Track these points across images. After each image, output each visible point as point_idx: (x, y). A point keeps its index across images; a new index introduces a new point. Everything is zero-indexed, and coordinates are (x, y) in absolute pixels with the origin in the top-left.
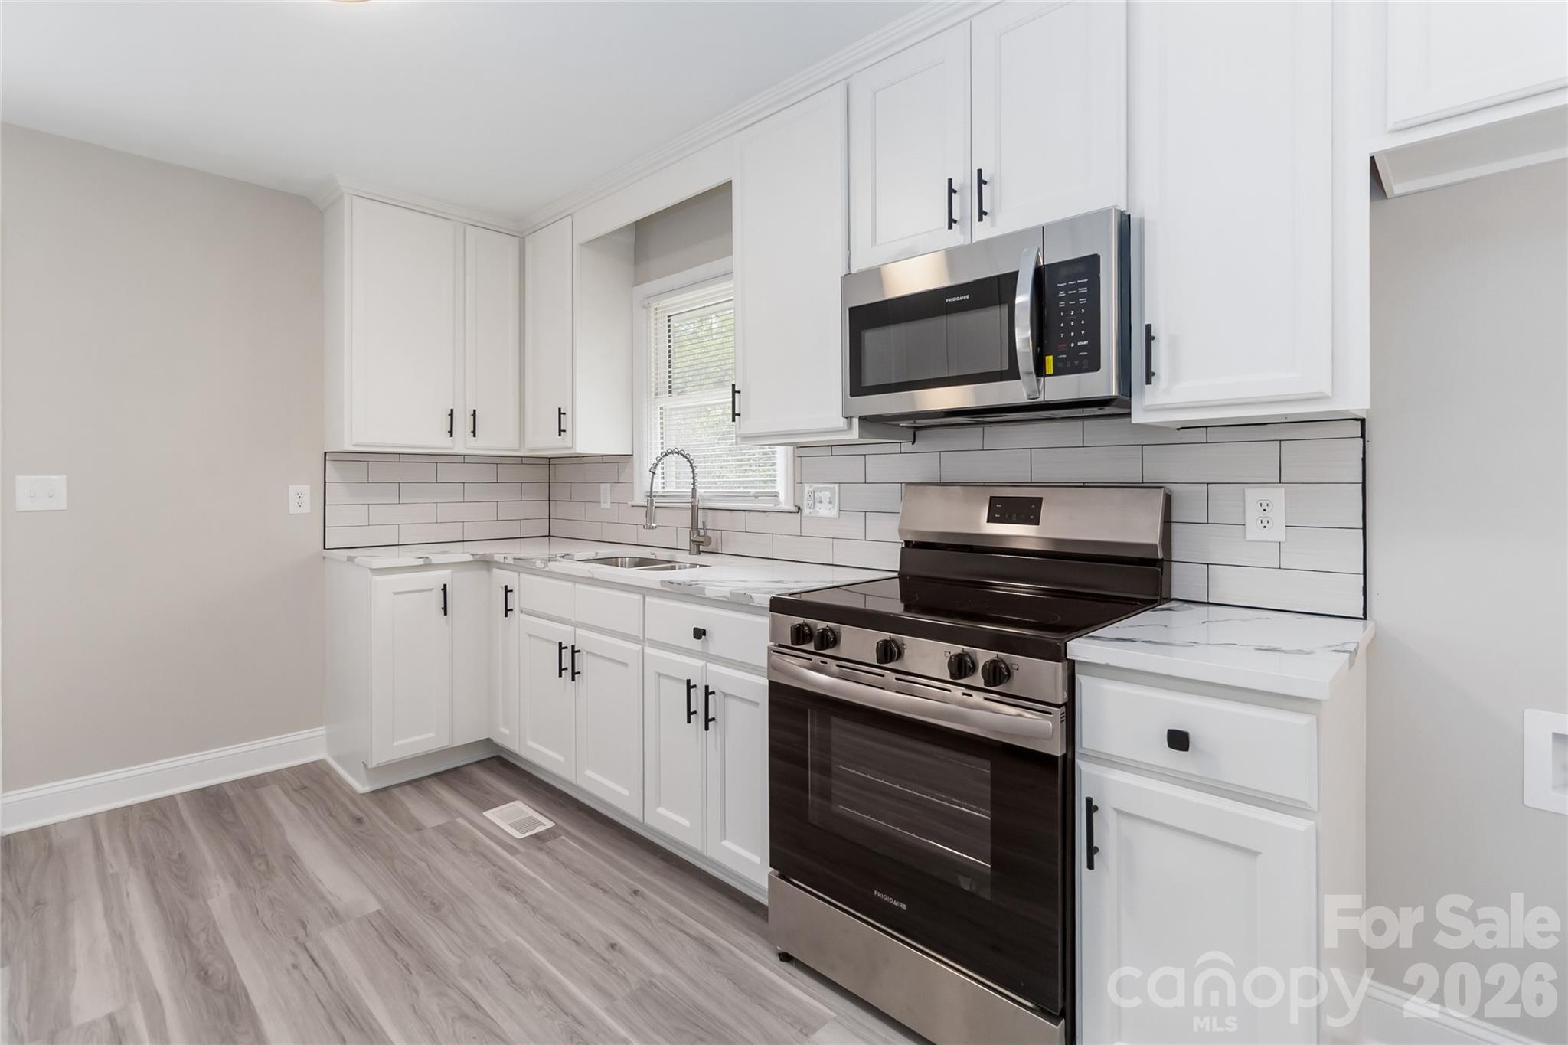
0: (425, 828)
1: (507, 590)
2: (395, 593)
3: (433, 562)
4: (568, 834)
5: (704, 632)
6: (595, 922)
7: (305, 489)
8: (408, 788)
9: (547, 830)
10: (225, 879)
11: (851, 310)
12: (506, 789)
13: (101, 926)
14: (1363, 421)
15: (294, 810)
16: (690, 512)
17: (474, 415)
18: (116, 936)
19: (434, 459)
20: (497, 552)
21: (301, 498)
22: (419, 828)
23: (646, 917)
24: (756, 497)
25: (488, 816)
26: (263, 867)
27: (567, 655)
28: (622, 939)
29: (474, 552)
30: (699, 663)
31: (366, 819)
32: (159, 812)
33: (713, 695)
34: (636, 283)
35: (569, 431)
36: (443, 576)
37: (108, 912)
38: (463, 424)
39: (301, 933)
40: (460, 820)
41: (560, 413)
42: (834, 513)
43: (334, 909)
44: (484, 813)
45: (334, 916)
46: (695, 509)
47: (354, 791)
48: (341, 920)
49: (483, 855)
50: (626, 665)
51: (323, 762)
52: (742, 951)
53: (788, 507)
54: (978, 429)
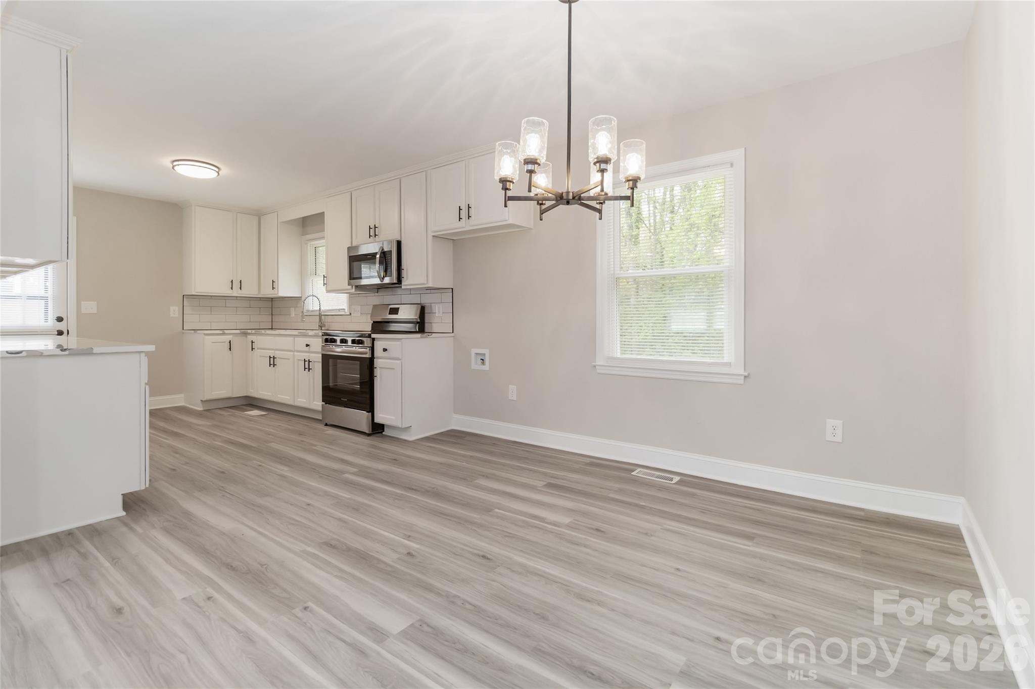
1: (252, 342)
2: (212, 342)
3: (226, 332)
4: (271, 414)
5: (309, 345)
7: (176, 308)
8: (217, 409)
11: (350, 257)
14: (452, 289)
16: (318, 316)
17: (241, 282)
19: (225, 298)
21: (174, 311)
24: (338, 310)
25: (246, 413)
27: (272, 359)
30: (307, 354)
33: (310, 362)
34: (302, 235)
35: (276, 288)
36: (229, 338)
38: (236, 285)
41: (272, 281)
42: (359, 315)
44: (244, 412)
46: (320, 316)
47: (197, 410)
50: (289, 359)
51: (184, 405)
53: (348, 313)
54: (391, 289)
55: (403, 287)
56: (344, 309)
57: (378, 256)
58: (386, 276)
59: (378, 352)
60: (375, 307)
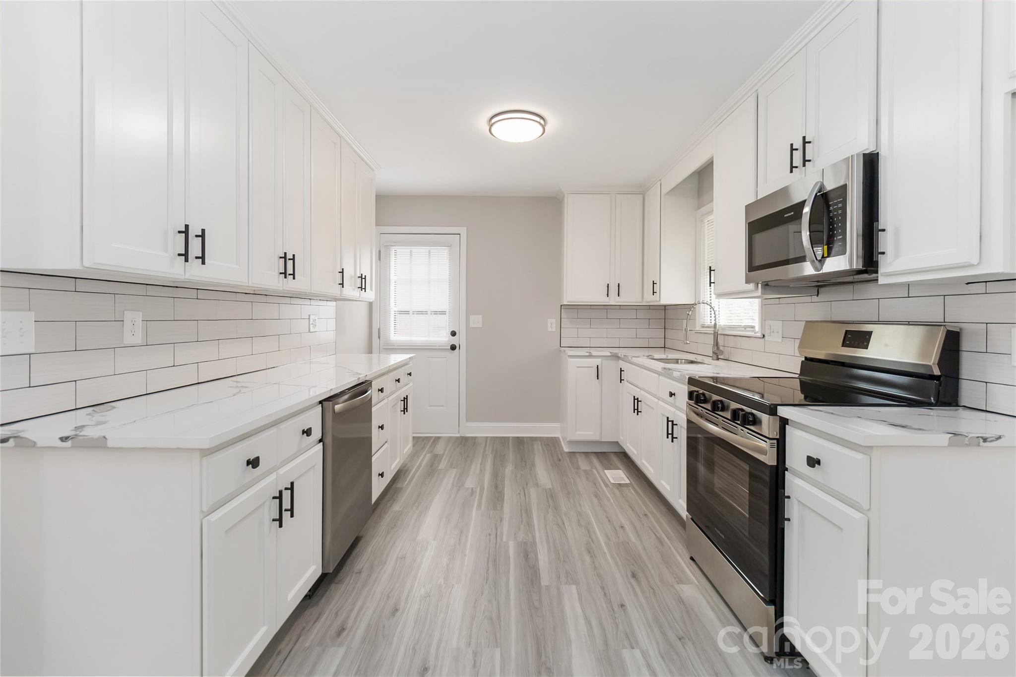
0: (580, 469)
1: (621, 370)
2: (577, 367)
3: (593, 355)
4: (633, 488)
5: (674, 394)
6: (621, 518)
7: (554, 321)
8: (582, 455)
9: (626, 484)
10: (512, 465)
11: (750, 222)
12: (619, 464)
13: (478, 467)
15: (541, 451)
16: (713, 336)
17: (619, 286)
18: (481, 470)
20: (621, 352)
21: (552, 325)
22: (578, 468)
23: (643, 524)
24: (745, 328)
25: (606, 473)
26: (524, 465)
27: (636, 402)
28: (627, 526)
29: (611, 352)
30: (673, 409)
31: (562, 461)
32: (504, 440)
33: (676, 426)
34: (699, 207)
35: (659, 294)
36: (597, 361)
37: (481, 464)
38: (613, 290)
39: (525, 486)
40: (594, 471)
41: (654, 283)
42: (779, 339)
43: (538, 483)
44: (605, 471)
45: (537, 485)
46: (716, 335)
47: (563, 450)
48: (538, 487)
49: (595, 484)
50: (653, 409)
51: (558, 438)
52: (675, 549)
53: (759, 335)
54: (850, 287)
55: (880, 282)
56: (753, 327)
57: (807, 210)
58: (829, 256)
59: (795, 459)
60: (809, 324)
